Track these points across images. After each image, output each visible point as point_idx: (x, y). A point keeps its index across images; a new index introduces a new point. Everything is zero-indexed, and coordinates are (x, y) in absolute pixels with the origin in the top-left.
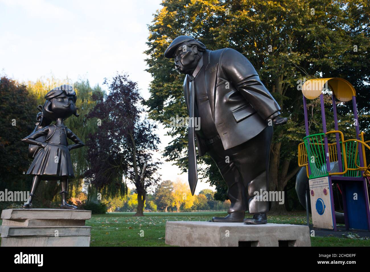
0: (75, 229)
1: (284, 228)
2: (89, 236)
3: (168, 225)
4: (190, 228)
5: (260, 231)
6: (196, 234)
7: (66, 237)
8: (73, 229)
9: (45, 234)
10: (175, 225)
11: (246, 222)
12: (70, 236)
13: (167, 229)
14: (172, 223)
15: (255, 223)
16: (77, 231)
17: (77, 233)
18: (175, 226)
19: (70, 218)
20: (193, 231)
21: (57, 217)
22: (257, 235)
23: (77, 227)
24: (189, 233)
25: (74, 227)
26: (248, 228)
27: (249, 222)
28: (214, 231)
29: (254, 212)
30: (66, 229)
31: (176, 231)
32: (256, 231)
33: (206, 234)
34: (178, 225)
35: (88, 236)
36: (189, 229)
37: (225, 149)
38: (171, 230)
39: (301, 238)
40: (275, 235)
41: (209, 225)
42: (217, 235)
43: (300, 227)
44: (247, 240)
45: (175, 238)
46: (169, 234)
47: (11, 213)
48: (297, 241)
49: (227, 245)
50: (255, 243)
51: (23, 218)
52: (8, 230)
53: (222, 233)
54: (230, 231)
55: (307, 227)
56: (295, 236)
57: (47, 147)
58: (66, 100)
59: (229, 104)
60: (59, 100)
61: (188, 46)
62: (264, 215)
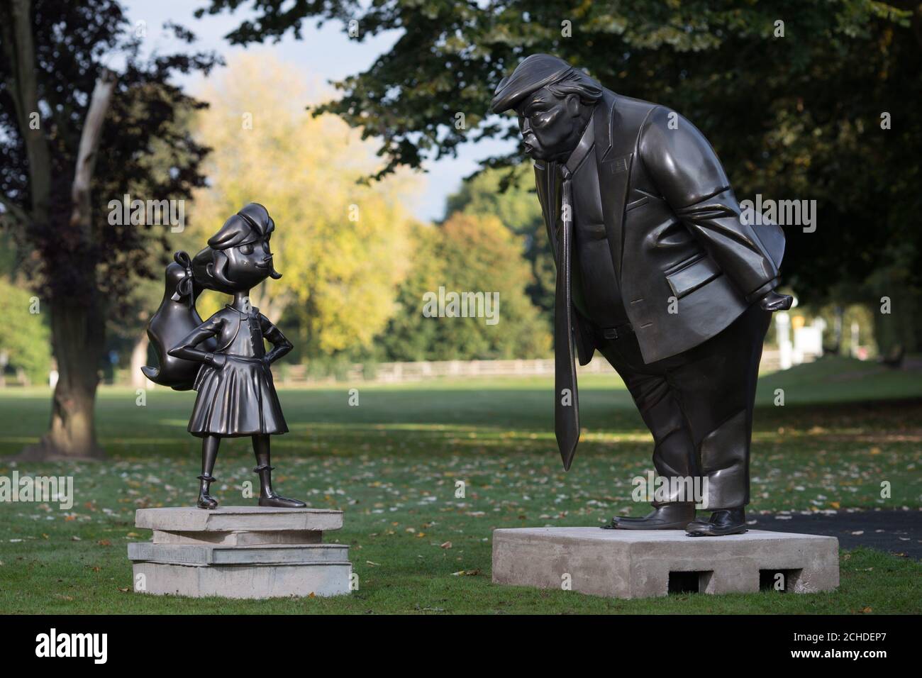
0: (320, 551)
1: (774, 543)
2: (349, 565)
3: (498, 538)
4: (561, 546)
5: (717, 550)
6: (576, 558)
7: (306, 567)
8: (316, 550)
9: (271, 561)
10: (522, 539)
11: (691, 531)
12: (313, 565)
13: (496, 549)
14: (512, 534)
15: (712, 533)
16: (323, 554)
17: (325, 560)
18: (521, 542)
19: (304, 529)
20: (569, 553)
21: (281, 526)
22: (710, 559)
23: (321, 547)
24: (559, 556)
25: (318, 548)
26: (691, 544)
27: (698, 532)
28: (618, 552)
29: (714, 506)
30: (305, 550)
31: (526, 552)
33: (600, 558)
34: (530, 537)
35: (347, 565)
36: (558, 548)
37: (646, 363)
38: (508, 551)
39: (816, 565)
40: (752, 559)
41: (606, 539)
42: (625, 560)
43: (815, 539)
44: (688, 568)
45: (523, 569)
46: (503, 560)
47: (206, 519)
48: (805, 572)
49: (645, 580)
50: (707, 574)
51: (225, 530)
52: (209, 553)
53: (635, 555)
54: (652, 552)
55: (834, 539)
56: (801, 560)
57: (229, 367)
58: (259, 249)
59: (659, 253)
60: (244, 249)
61: (555, 96)
62: (737, 513)
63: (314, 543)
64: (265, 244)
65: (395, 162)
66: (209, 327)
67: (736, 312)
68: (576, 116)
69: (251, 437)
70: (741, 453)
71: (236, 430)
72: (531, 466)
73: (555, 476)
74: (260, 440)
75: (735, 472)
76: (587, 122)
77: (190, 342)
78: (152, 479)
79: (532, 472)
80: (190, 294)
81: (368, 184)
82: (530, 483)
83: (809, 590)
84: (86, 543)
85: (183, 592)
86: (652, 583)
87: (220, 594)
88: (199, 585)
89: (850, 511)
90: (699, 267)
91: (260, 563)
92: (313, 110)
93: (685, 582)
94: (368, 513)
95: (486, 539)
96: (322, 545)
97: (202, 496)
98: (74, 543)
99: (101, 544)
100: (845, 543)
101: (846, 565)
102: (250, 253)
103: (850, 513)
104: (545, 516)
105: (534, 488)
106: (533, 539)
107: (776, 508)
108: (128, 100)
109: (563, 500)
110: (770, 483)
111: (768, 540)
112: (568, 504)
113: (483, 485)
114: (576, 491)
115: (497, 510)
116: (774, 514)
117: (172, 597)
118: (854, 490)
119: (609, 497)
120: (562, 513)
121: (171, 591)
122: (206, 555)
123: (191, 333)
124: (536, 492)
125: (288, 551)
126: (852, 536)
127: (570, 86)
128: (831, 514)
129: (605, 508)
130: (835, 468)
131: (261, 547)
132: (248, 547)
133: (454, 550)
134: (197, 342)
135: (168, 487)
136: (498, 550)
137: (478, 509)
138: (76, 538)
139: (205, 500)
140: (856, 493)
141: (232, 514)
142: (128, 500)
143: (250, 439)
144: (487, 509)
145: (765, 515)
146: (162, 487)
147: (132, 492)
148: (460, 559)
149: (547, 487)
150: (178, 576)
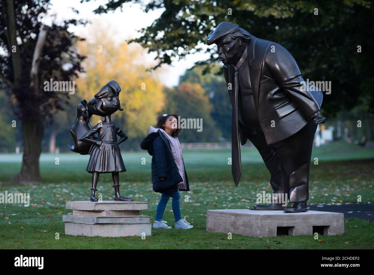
0: (139, 218)
1: (318, 215)
3: (209, 214)
5: (296, 218)
6: (240, 221)
7: (134, 225)
9: (120, 222)
11: (286, 210)
12: (136, 224)
14: (215, 212)
15: (294, 212)
16: (140, 220)
17: (141, 222)
18: (218, 215)
19: (132, 209)
20: (237, 219)
21: (124, 208)
22: (293, 222)
23: (139, 217)
24: (233, 220)
25: (138, 217)
26: (286, 216)
27: (288, 211)
28: (257, 219)
29: (294, 201)
30: (133, 218)
31: (220, 219)
32: (293, 218)
33: (250, 221)
34: (222, 213)
35: (149, 224)
36: (233, 217)
37: (268, 144)
38: (213, 219)
39: (335, 224)
40: (310, 222)
41: (252, 214)
42: (260, 222)
43: (335, 214)
44: (285, 225)
45: (219, 225)
46: (211, 222)
47: (94, 206)
48: (331, 227)
49: (267, 230)
50: (292, 228)
51: (101, 210)
52: (95, 219)
53: (264, 220)
54: (270, 219)
55: (342, 214)
56: (329, 222)
57: (103, 145)
58: (114, 99)
59: (273, 101)
60: (109, 99)
61: (232, 38)
62: (304, 204)
63: (137, 215)
64: (117, 97)
65: (161, 63)
66: (95, 130)
67: (303, 124)
68: (240, 46)
69: (111, 173)
70: (305, 180)
71: (106, 171)
72: (217, 186)
73: (227, 190)
74: (115, 174)
75: (303, 187)
76: (245, 49)
77: (87, 136)
78: (65, 190)
79: (218, 188)
80: (87, 117)
81: (150, 71)
82: (217, 192)
83: (332, 234)
84: (42, 215)
85: (85, 234)
86: (270, 231)
87: (100, 235)
88: (91, 232)
89: (347, 204)
90: (289, 106)
91: (116, 223)
92: (128, 41)
93: (283, 231)
94: (153, 204)
95: (202, 214)
96: (140, 216)
97: (92, 196)
98: (38, 216)
99: (49, 216)
100: (346, 216)
101: (347, 225)
102: (111, 100)
103: (347, 205)
104: (225, 205)
105: (219, 194)
106: (223, 214)
107: (317, 202)
108: (53, 37)
109: (232, 199)
110: (314, 193)
111: (316, 214)
112: (233, 201)
113: (198, 193)
114: (236, 196)
115: (205, 203)
116: (317, 205)
117: (81, 236)
118: (348, 195)
119: (250, 198)
120: (231, 204)
121: (80, 234)
122: (94, 220)
123: (88, 132)
124: (220, 196)
125: (126, 218)
126: (348, 213)
127: (238, 34)
128: (339, 205)
129: (248, 203)
130: (340, 187)
131: (116, 216)
132: (111, 217)
133: (190, 219)
134: (90, 135)
135: (72, 194)
136: (209, 218)
137: (197, 203)
138: (38, 214)
139: (93, 198)
140: (349, 197)
141: (104, 204)
142: (56, 199)
143: (111, 174)
144: (201, 202)
145: (313, 205)
146: (69, 194)
147: (57, 196)
148: (192, 222)
149: (224, 194)
150: (83, 228)
